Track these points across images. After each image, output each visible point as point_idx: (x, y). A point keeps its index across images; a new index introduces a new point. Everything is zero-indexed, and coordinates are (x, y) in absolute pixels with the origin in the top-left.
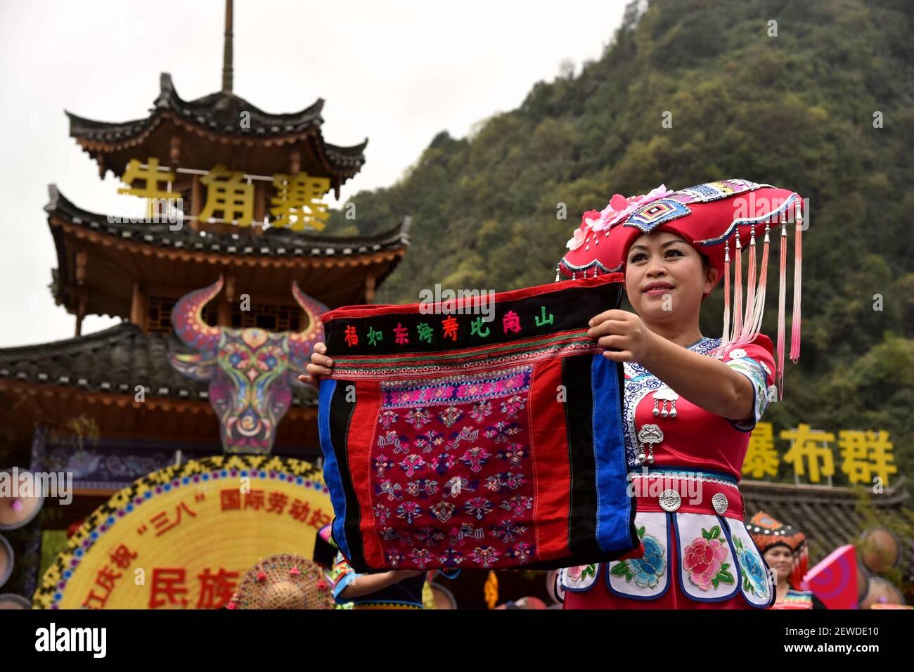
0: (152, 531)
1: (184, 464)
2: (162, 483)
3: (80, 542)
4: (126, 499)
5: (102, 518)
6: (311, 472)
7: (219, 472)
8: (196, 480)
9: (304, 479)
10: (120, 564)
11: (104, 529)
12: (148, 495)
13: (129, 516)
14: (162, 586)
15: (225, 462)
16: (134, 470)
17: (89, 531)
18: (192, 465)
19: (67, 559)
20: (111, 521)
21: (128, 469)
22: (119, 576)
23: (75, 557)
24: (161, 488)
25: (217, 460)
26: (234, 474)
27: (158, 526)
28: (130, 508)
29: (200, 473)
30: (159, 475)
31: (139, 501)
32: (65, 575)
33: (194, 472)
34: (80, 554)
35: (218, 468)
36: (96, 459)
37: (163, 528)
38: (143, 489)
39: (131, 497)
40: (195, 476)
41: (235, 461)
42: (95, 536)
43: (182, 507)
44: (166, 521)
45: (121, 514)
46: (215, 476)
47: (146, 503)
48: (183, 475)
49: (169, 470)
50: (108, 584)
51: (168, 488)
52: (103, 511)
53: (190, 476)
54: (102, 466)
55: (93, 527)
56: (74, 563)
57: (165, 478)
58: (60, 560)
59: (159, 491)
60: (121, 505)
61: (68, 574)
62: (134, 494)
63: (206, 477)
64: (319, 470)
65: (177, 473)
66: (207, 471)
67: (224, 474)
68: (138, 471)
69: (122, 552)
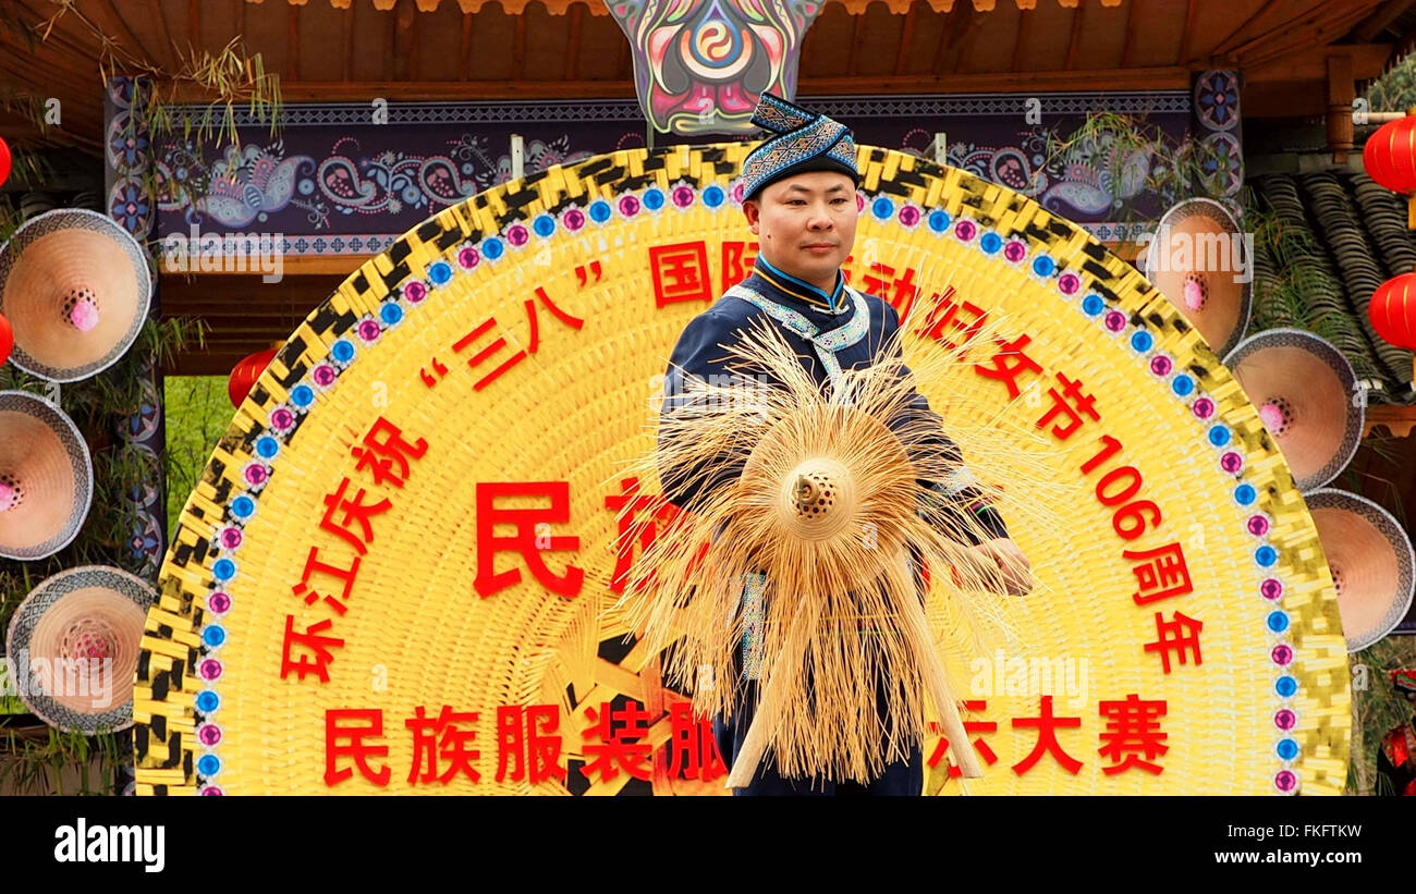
0: (461, 376)
1: (534, 175)
2: (476, 236)
3: (265, 415)
4: (379, 288)
5: (319, 347)
6: (915, 178)
7: (639, 195)
8: (575, 221)
9: (897, 202)
10: (381, 474)
11: (324, 376)
12: (441, 273)
13: (392, 334)
14: (503, 531)
15: (653, 163)
16: (398, 195)
17: (286, 384)
18: (560, 179)
19: (236, 466)
20: (344, 351)
21: (381, 194)
22: (385, 506)
23: (257, 459)
24: (472, 248)
25: (631, 160)
26: (683, 199)
27: (475, 362)
28: (393, 315)
29: (582, 200)
30: (465, 211)
31: (416, 293)
32: (234, 510)
33: (565, 199)
34: (269, 449)
35: (635, 183)
36: (289, 167)
37: (490, 365)
38: (423, 255)
39: (391, 280)
40: (570, 208)
41: (682, 159)
42: (304, 396)
43: (540, 303)
44: (500, 344)
45: (370, 331)
46: (630, 207)
47: (437, 296)
48: (535, 209)
49: (494, 195)
50: (356, 529)
51: (494, 250)
52: (318, 327)
53: (555, 210)
54: (307, 187)
55: (298, 373)
56: (256, 473)
57: (484, 219)
58: (218, 467)
59: (469, 259)
60: (368, 305)
61: (245, 507)
62: (401, 271)
63: (601, 213)
64: (937, 172)
65: (517, 203)
66: (603, 194)
67: (655, 201)
68: (412, 196)
69: (382, 438)
